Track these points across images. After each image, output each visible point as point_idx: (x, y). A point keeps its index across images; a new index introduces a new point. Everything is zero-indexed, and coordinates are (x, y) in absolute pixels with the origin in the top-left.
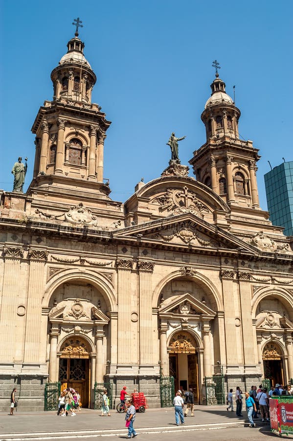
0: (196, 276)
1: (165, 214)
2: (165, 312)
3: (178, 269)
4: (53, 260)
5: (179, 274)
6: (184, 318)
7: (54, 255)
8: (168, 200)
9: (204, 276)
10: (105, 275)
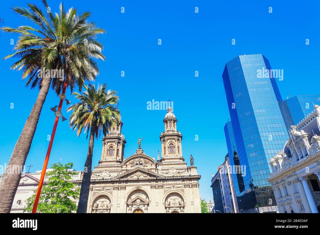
0: (141, 189)
1: (133, 168)
2: (130, 203)
3: (135, 187)
4: (95, 190)
5: (135, 189)
6: (138, 204)
7: (95, 188)
8: (134, 163)
9: (144, 188)
10: (110, 192)
